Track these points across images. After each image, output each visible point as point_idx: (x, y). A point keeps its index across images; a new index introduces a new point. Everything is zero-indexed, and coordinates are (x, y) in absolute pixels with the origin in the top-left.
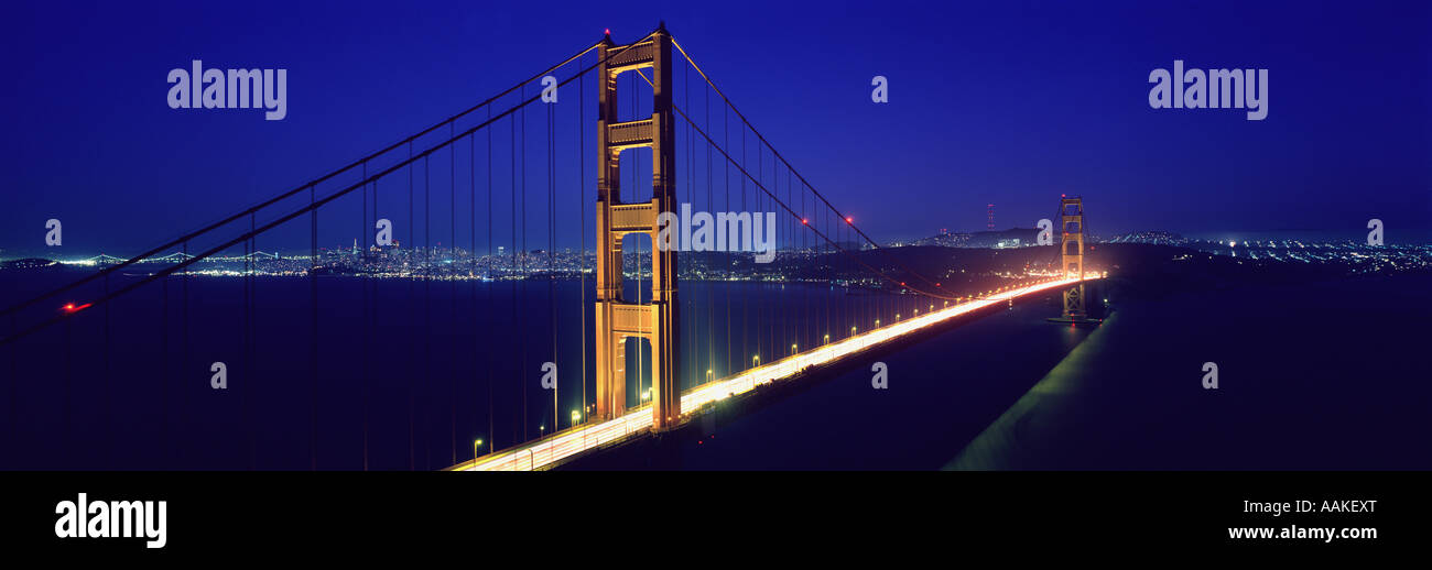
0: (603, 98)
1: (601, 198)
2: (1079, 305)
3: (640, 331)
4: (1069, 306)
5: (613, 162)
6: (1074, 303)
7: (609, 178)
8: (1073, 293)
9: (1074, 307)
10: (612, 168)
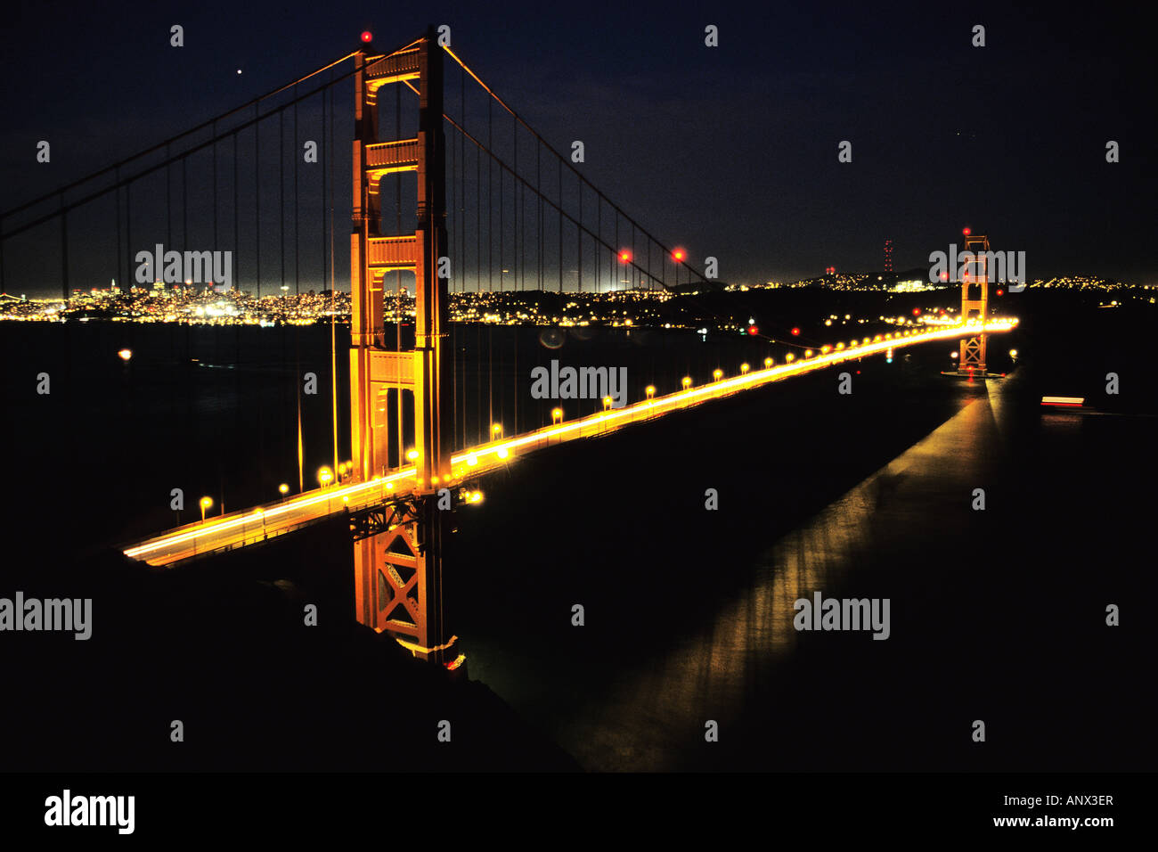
0: (359, 115)
1: (359, 229)
2: (979, 358)
3: (399, 381)
4: (967, 357)
5: (373, 189)
6: (973, 355)
7: (367, 206)
8: (973, 344)
9: (973, 359)
10: (370, 195)
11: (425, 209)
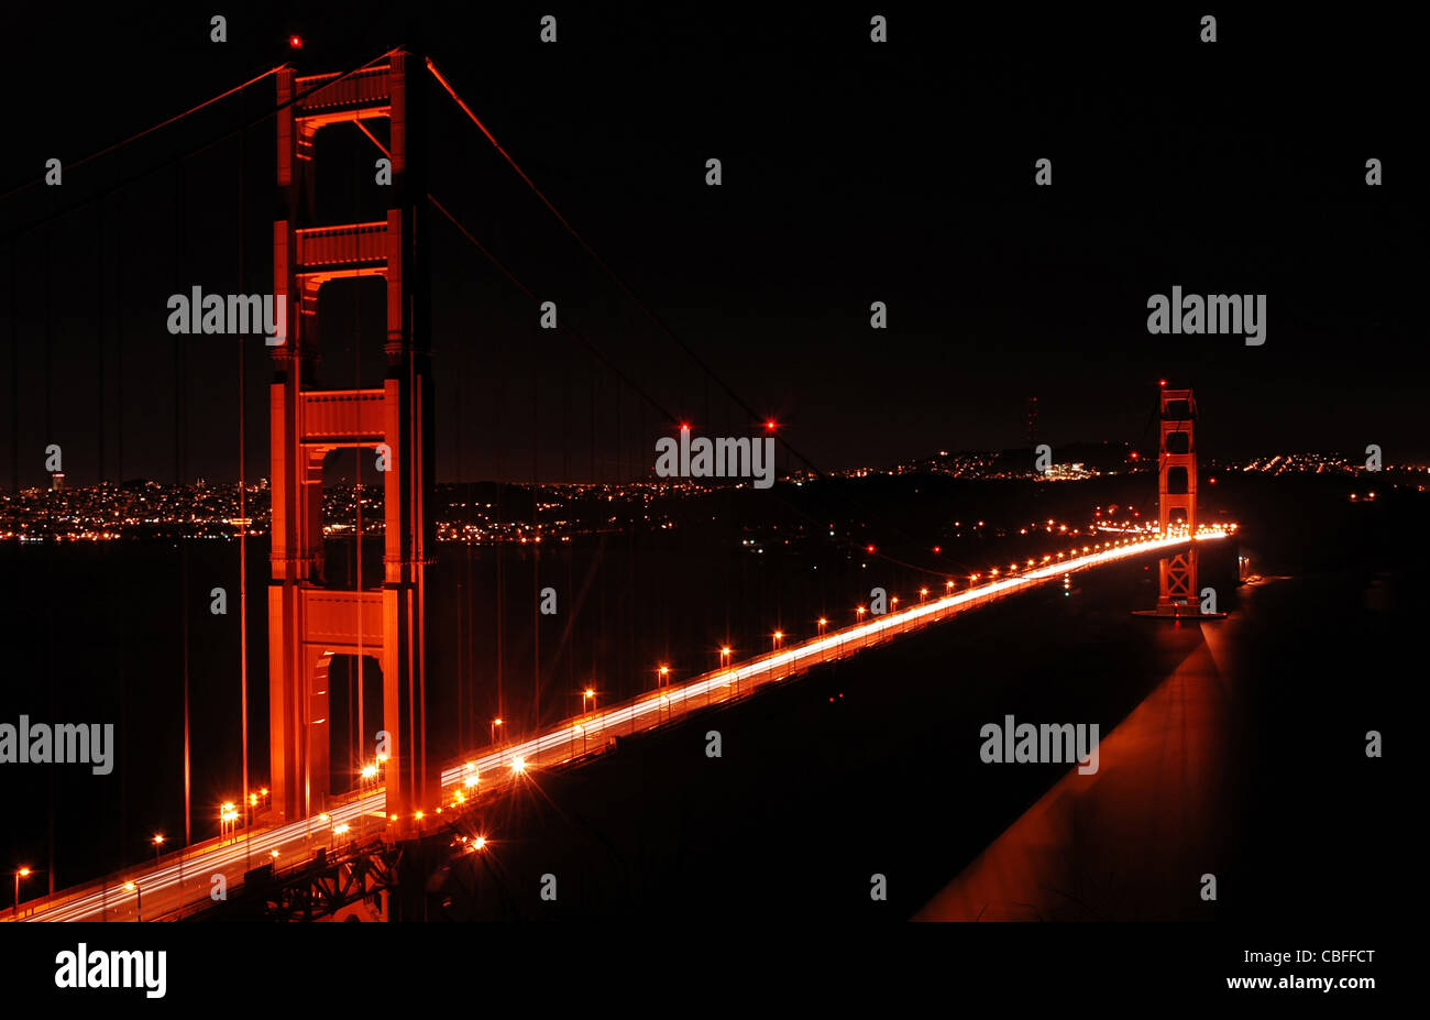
0: (285, 177)
2: (1187, 586)
3: (360, 642)
4: (1169, 588)
5: (306, 305)
6: (1178, 582)
7: (297, 336)
8: (1178, 564)
9: (1179, 590)
10: (303, 317)
11: (399, 344)
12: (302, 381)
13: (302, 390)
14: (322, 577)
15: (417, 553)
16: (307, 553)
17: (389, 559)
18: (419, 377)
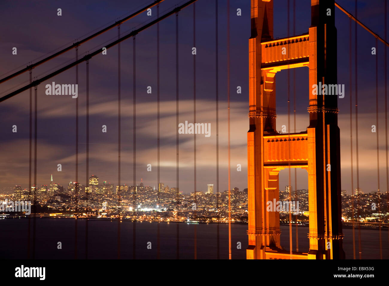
5: (267, 86)
7: (262, 105)
10: (265, 93)
11: (316, 107)
12: (265, 130)
13: (264, 135)
14: (278, 245)
15: (328, 232)
16: (268, 231)
17: (311, 235)
18: (328, 126)
